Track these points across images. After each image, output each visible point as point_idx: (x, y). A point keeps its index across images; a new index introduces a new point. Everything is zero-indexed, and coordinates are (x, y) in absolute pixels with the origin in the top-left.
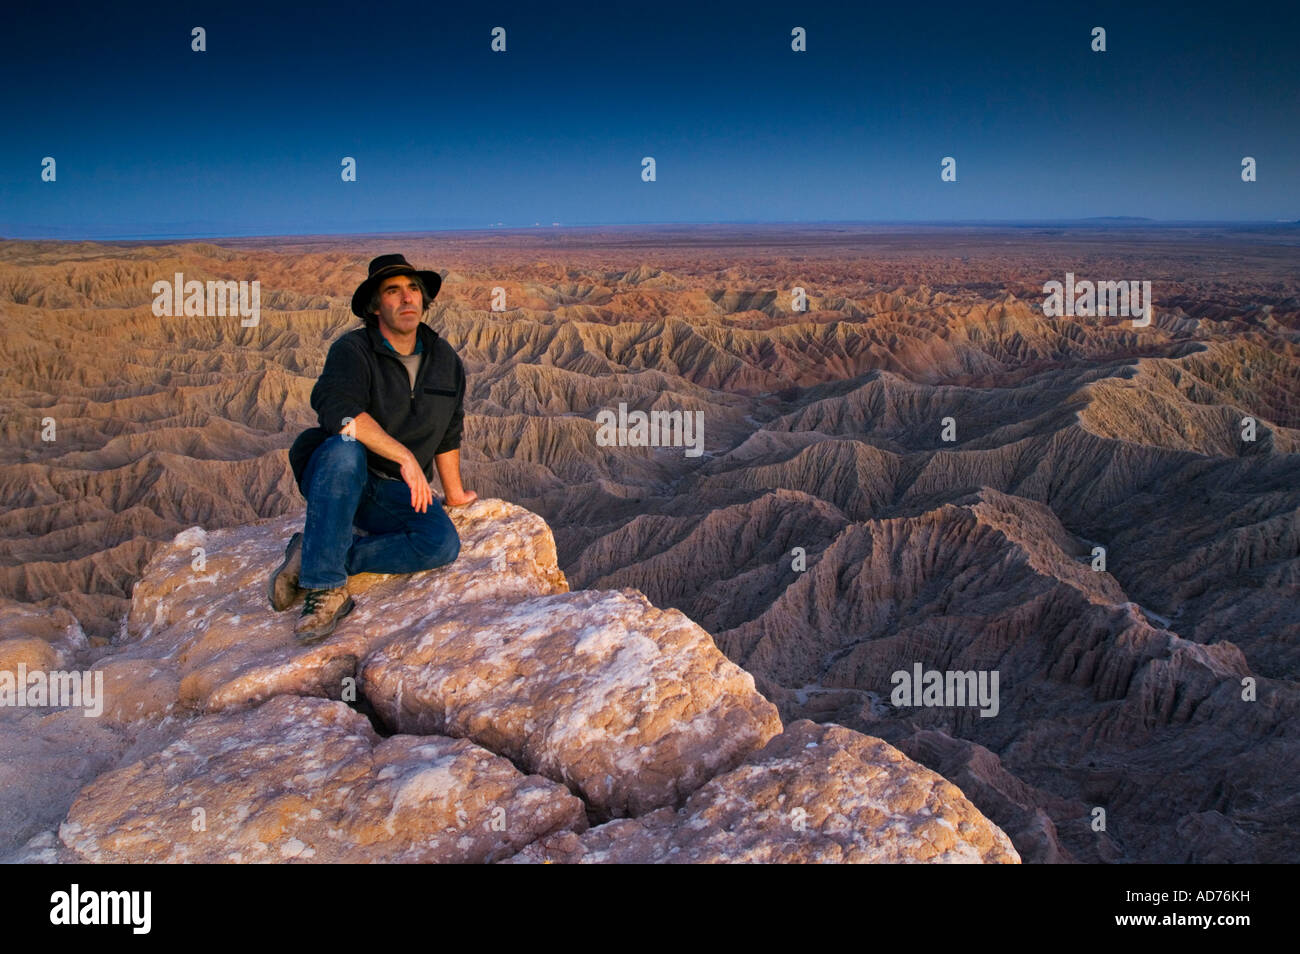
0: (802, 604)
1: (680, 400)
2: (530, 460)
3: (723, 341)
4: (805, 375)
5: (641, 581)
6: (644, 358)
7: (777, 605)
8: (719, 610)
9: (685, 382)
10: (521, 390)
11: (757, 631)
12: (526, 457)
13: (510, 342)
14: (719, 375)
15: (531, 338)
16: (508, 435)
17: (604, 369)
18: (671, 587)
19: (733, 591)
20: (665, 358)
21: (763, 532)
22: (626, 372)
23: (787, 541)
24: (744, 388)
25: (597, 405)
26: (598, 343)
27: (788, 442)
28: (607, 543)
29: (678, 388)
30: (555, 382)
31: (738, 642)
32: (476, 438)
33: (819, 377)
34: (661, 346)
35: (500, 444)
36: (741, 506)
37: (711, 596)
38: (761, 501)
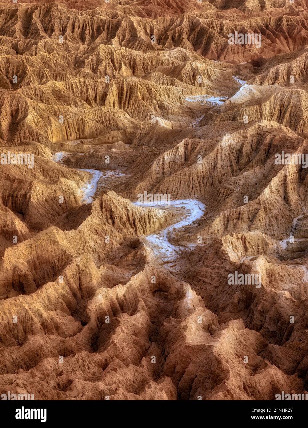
0: (280, 189)
1: (197, 68)
2: (114, 106)
3: (218, 29)
4: (266, 50)
5: (188, 179)
6: (173, 40)
7: (267, 190)
8: (234, 195)
9: (197, 54)
10: (104, 62)
11: (256, 206)
12: (112, 105)
13: (93, 30)
14: (217, 50)
15: (105, 28)
16: (100, 90)
17: (150, 48)
18: (205, 182)
19: (241, 183)
20: (185, 40)
21: (254, 147)
22: (163, 50)
23: (268, 152)
24: (232, 59)
25: (149, 70)
26: (146, 31)
27: (261, 92)
28: (167, 157)
29: (195, 59)
30: (123, 56)
31: (247, 214)
32: (81, 93)
33: (274, 51)
34: (183, 33)
35: (96, 97)
36: (242, 131)
37: (228, 186)
38: (253, 127)
